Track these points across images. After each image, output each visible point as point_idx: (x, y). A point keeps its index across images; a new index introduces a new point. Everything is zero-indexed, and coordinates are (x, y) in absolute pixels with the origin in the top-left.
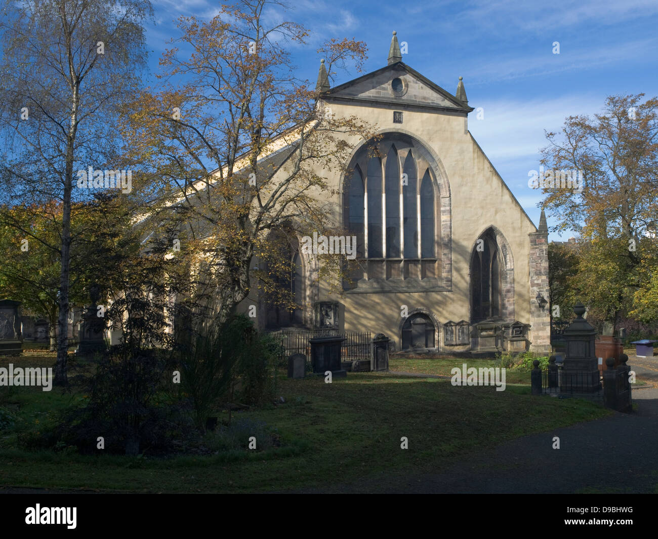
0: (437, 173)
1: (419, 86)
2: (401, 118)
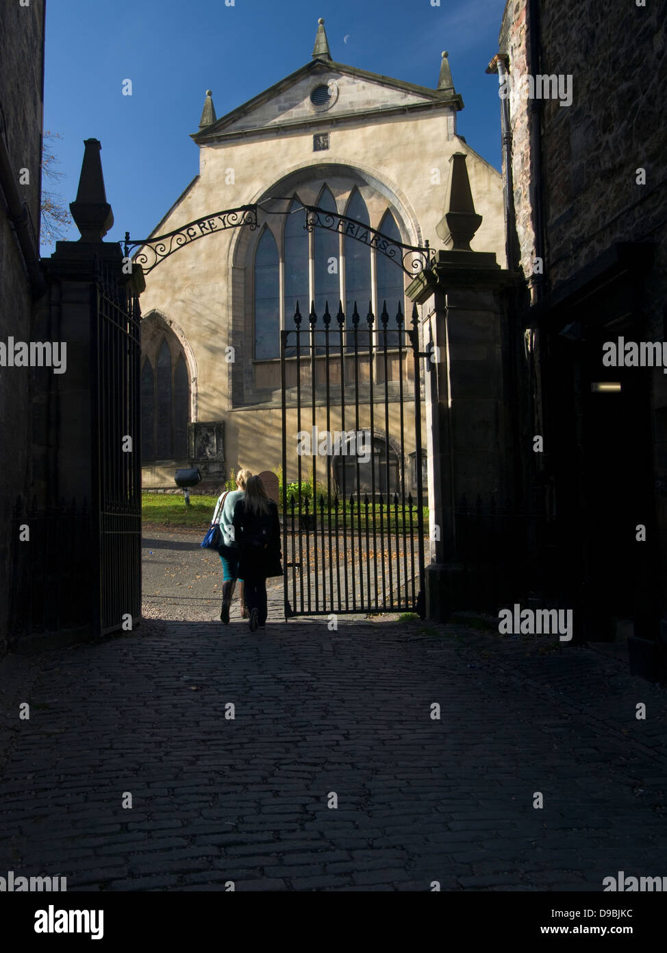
1: (358, 86)
2: (327, 142)
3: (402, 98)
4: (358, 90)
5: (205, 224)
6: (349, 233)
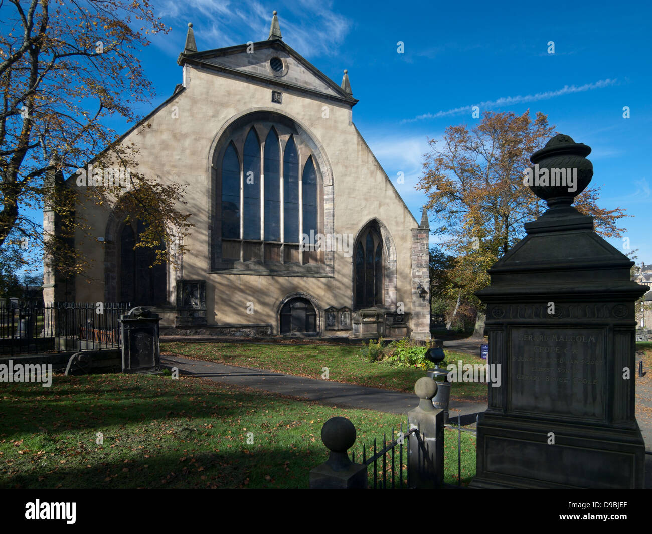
0: (320, 161)
1: (300, 70)
2: (280, 99)
3: (325, 89)
4: (301, 72)
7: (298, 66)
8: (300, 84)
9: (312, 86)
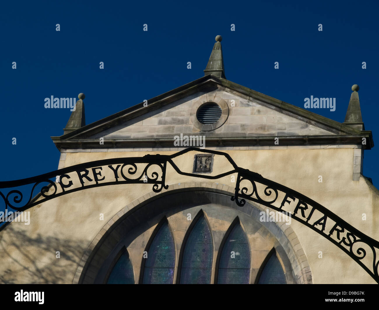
1: (253, 109)
2: (211, 164)
3: (302, 128)
4: (252, 114)
5: (87, 172)
6: (299, 215)
7: (248, 105)
8: (251, 132)
9: (274, 129)
